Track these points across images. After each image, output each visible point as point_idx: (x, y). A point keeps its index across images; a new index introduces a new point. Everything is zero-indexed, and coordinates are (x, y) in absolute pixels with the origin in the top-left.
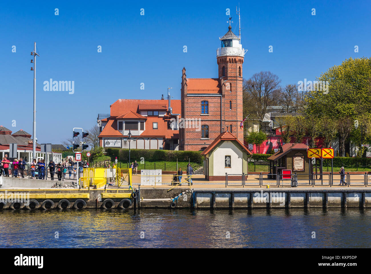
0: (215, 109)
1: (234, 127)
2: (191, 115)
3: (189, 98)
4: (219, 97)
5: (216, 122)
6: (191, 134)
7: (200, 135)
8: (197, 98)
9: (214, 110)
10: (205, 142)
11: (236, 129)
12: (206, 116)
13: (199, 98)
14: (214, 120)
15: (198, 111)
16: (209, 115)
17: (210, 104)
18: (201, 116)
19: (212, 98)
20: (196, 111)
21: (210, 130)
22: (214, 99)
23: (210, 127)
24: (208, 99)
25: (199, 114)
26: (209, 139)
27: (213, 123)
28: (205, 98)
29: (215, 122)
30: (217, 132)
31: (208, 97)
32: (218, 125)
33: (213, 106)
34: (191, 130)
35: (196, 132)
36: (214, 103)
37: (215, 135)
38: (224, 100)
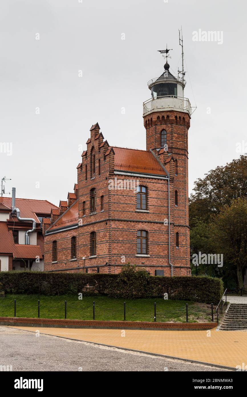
0: (159, 202)
1: (182, 237)
2: (120, 210)
3: (117, 177)
4: (164, 180)
5: (160, 225)
6: (120, 245)
7: (134, 248)
9: (156, 204)
11: (185, 241)
12: (145, 214)
13: (132, 179)
14: (156, 221)
15: (131, 203)
16: (148, 211)
17: (150, 192)
18: (136, 212)
19: (154, 181)
20: (129, 203)
21: (151, 239)
22: (157, 184)
23: (150, 235)
24: (148, 184)
25: (132, 210)
26: (149, 256)
27: (156, 227)
28: (143, 180)
29: (158, 225)
30: (162, 243)
31: (148, 180)
32: (163, 232)
33: (156, 196)
34: (121, 239)
35: (127, 242)
36: (157, 192)
37: (158, 249)
38: (172, 187)
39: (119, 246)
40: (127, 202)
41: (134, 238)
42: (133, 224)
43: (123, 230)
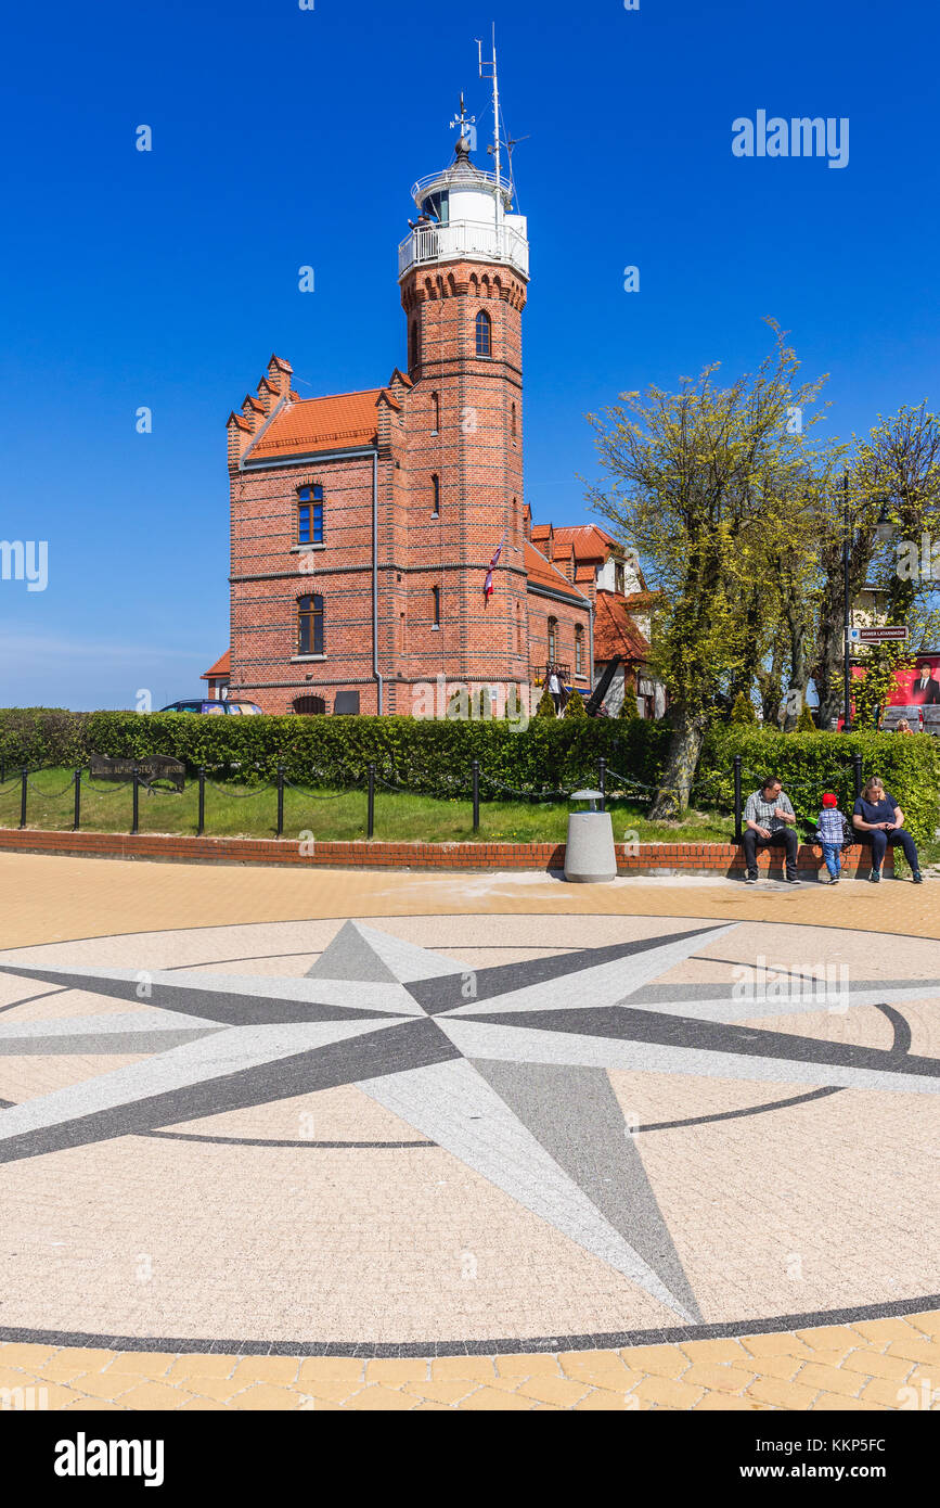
0: (352, 517)
1: (452, 597)
2: (256, 553)
3: (249, 477)
4: (366, 457)
5: (355, 575)
6: (254, 637)
7: (288, 640)
8: (278, 474)
9: (345, 524)
10: (311, 670)
11: (457, 607)
12: (314, 555)
13: (285, 473)
14: (345, 566)
15: (284, 532)
16: (324, 546)
17: (328, 496)
18: (293, 552)
19: (338, 466)
20: (276, 533)
21: (329, 615)
22: (347, 472)
23: (328, 603)
24: (322, 476)
25: (284, 548)
26: (325, 657)
27: (343, 582)
28: (310, 470)
29: (349, 576)
30: (359, 622)
31: (323, 468)
32: (363, 593)
33: (344, 504)
34: (256, 623)
35: (272, 628)
36: (347, 492)
37: (349, 637)
38: (389, 472)
39: (253, 639)
40: (270, 532)
41: (288, 618)
42: (284, 582)
43: (262, 600)
